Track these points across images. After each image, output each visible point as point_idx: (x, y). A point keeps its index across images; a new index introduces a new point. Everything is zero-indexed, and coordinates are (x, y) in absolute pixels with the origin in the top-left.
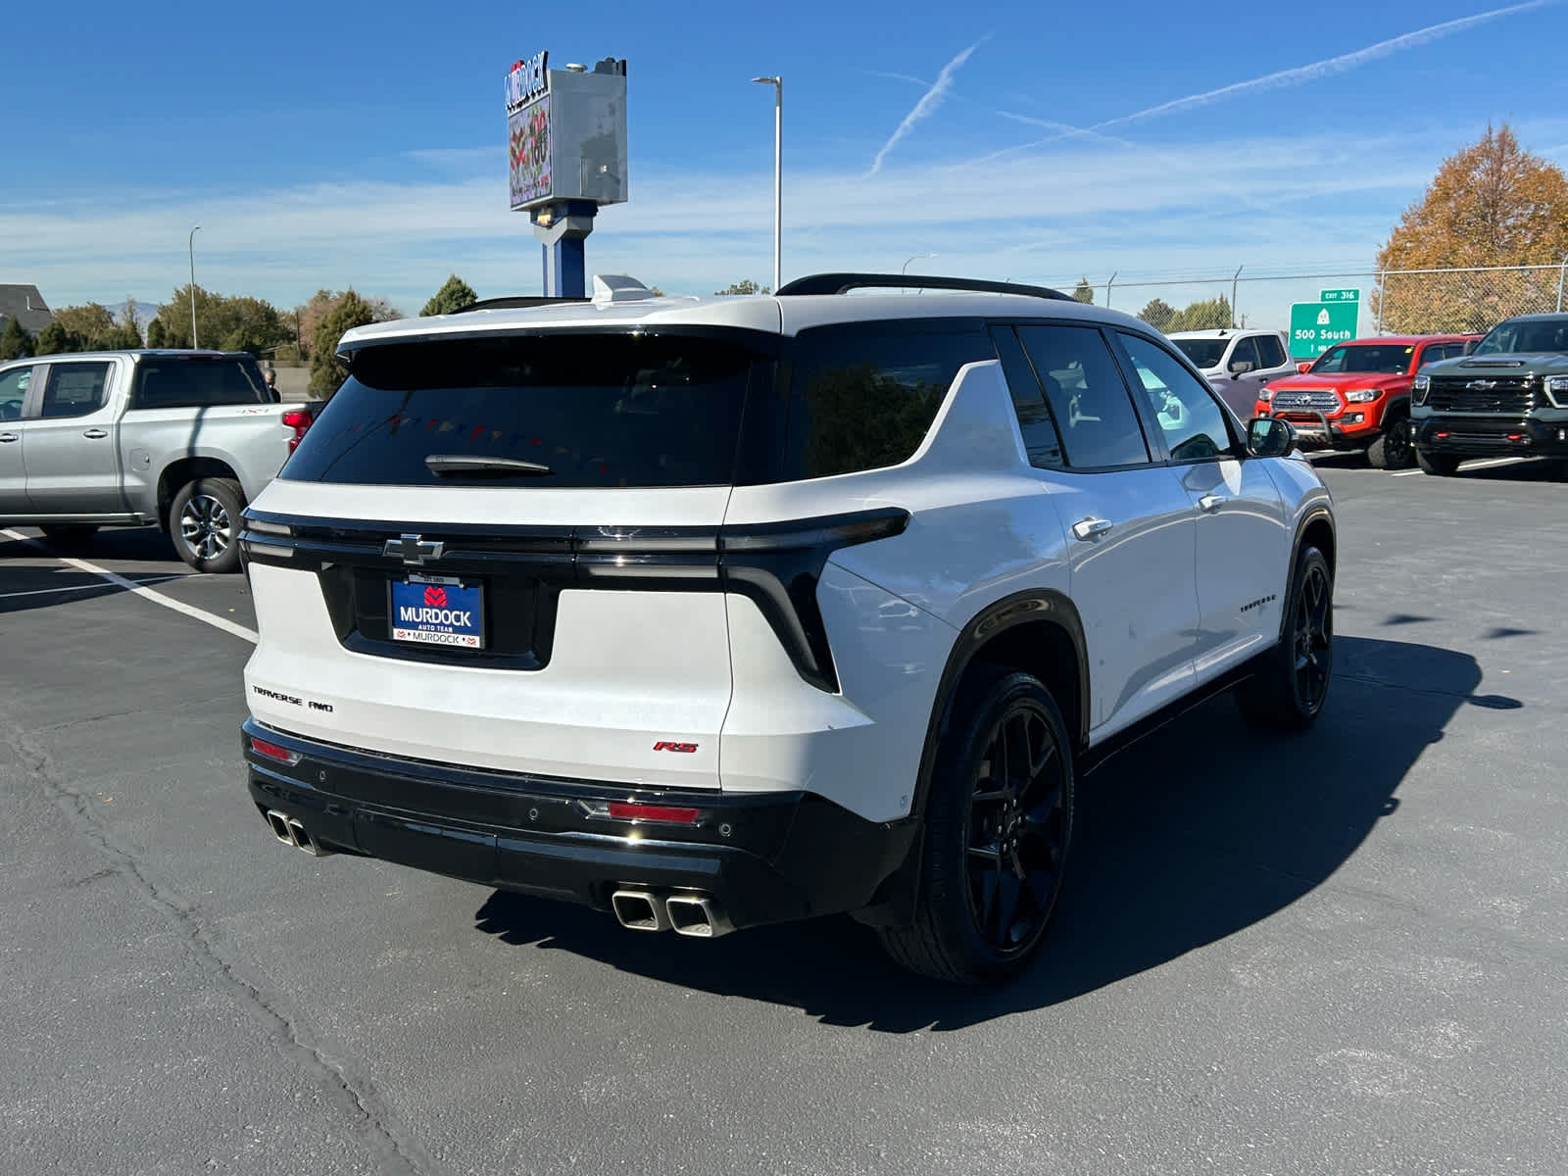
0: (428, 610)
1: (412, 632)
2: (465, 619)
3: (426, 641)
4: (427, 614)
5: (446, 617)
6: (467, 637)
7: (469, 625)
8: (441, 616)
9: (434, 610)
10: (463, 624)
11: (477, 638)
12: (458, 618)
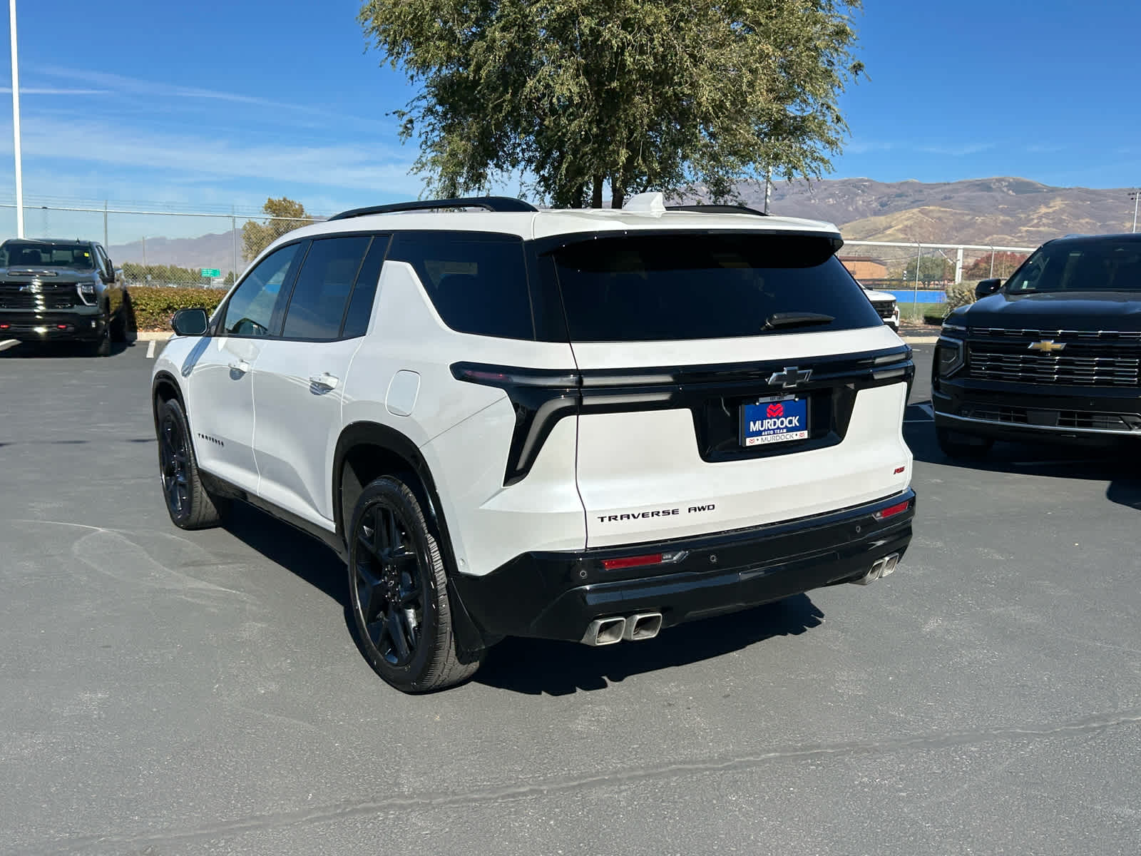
0: (769, 420)
1: (759, 438)
2: (795, 421)
3: (771, 442)
4: (768, 423)
5: (782, 423)
6: (798, 433)
7: (798, 425)
8: (778, 423)
9: (773, 420)
10: (794, 425)
11: (806, 432)
12: (790, 422)
